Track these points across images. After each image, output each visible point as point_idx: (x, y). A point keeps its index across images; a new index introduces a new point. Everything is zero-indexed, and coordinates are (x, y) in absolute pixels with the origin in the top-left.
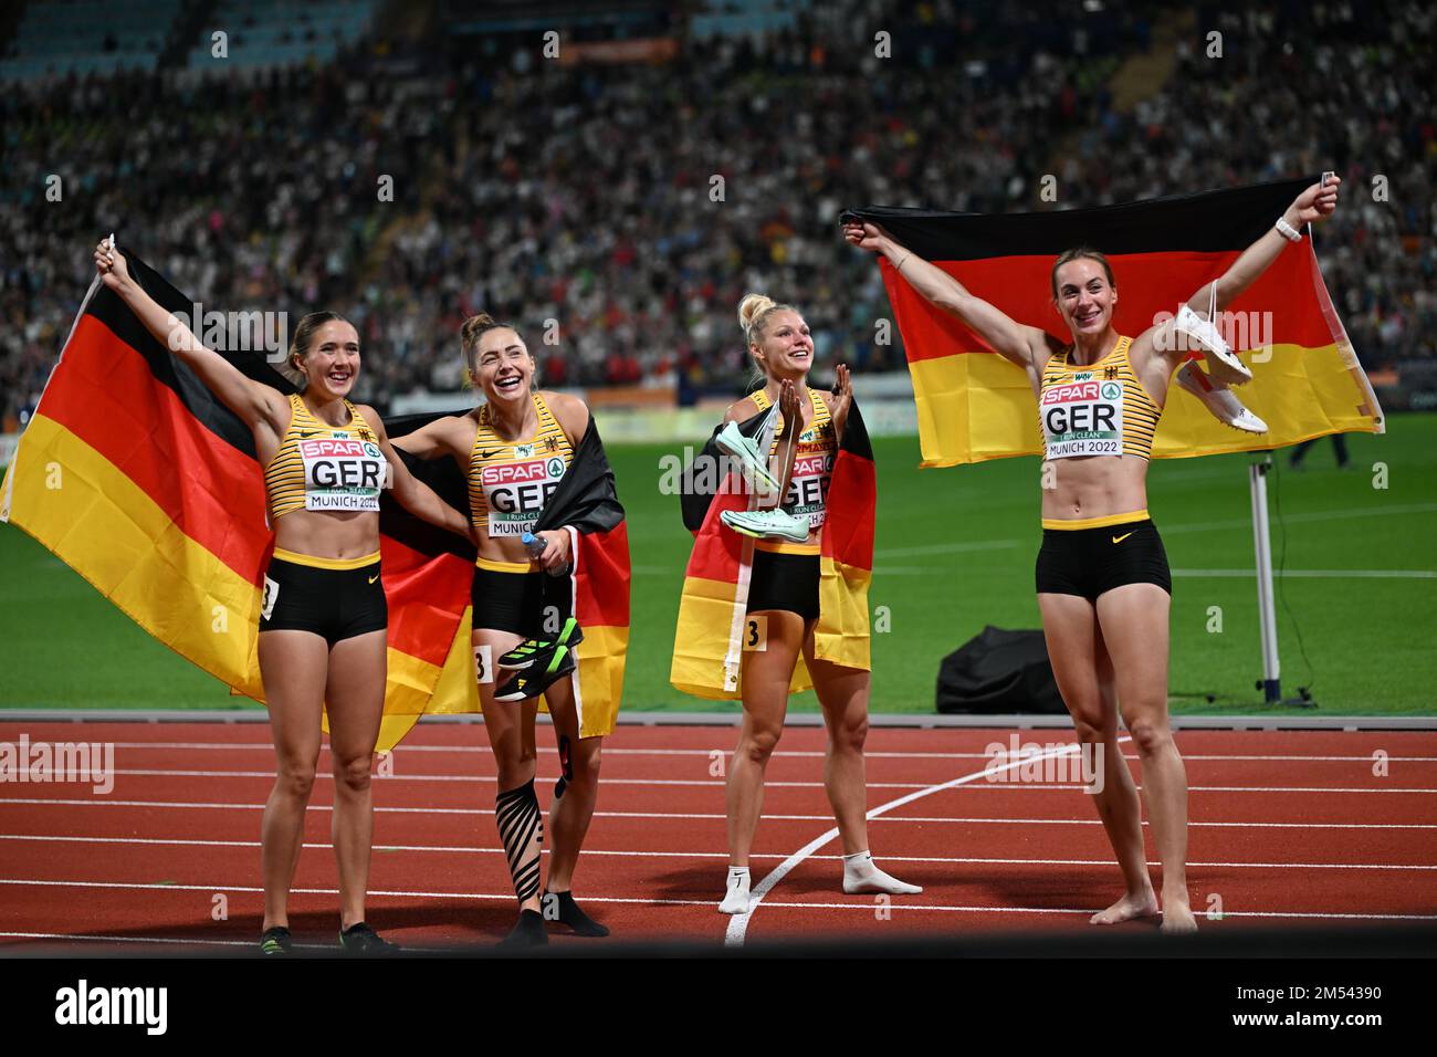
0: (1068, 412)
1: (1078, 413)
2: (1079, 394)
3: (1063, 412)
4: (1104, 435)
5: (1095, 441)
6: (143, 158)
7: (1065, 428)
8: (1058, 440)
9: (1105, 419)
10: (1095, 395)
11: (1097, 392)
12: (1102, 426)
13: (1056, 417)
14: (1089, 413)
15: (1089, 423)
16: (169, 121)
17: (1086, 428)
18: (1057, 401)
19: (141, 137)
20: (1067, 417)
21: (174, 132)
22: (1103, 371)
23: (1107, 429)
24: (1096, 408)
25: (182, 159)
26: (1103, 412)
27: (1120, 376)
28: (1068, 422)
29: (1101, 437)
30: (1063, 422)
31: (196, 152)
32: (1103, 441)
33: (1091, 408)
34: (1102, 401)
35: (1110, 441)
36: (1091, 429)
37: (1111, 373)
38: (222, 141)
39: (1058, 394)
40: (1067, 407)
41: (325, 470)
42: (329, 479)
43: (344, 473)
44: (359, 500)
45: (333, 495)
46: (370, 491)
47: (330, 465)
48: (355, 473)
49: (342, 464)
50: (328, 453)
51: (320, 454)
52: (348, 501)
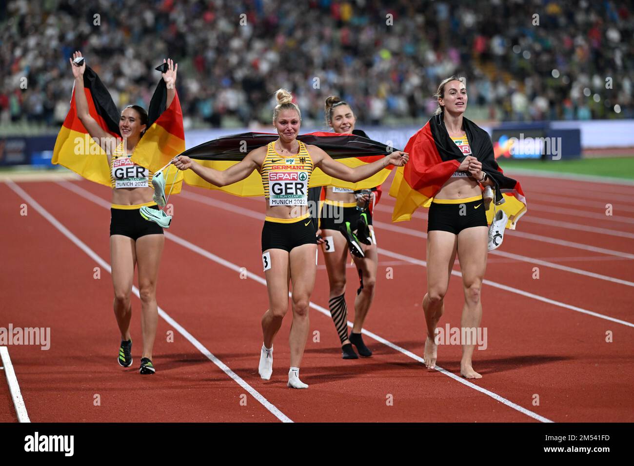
41: (119, 172)
42: (121, 176)
43: (127, 172)
44: (134, 183)
45: (124, 182)
46: (141, 179)
47: (122, 170)
48: (133, 172)
49: (127, 169)
50: (123, 164)
51: (119, 165)
52: (129, 184)
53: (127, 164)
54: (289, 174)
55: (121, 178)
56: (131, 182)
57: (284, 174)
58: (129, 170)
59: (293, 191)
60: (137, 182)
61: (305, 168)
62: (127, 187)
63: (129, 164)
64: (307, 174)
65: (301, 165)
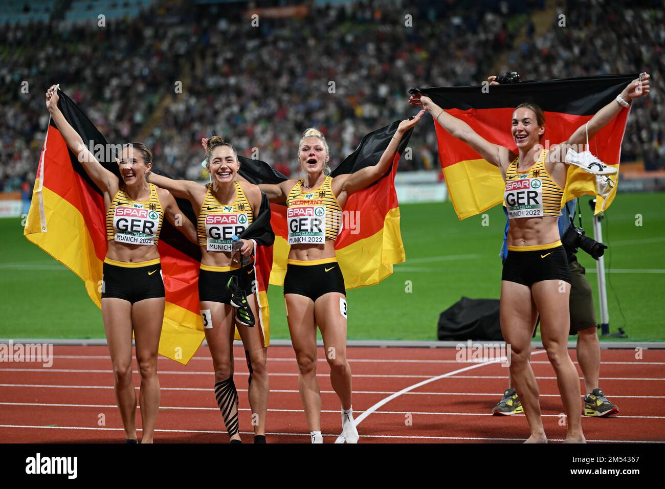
0: (516, 195)
1: (520, 196)
2: (520, 186)
3: (513, 195)
4: (533, 207)
5: (529, 210)
6: (43, 65)
7: (515, 204)
8: (512, 209)
9: (533, 198)
10: (528, 186)
11: (529, 185)
12: (532, 202)
13: (511, 197)
14: (525, 195)
15: (525, 201)
16: (56, 47)
17: (524, 204)
18: (511, 190)
19: (42, 55)
20: (515, 198)
21: (59, 52)
22: (532, 173)
23: (535, 204)
24: (529, 193)
25: (62, 66)
26: (532, 195)
27: (541, 175)
28: (516, 200)
29: (532, 208)
30: (513, 200)
31: (69, 63)
32: (533, 210)
33: (526, 193)
34: (531, 189)
35: (536, 209)
36: (526, 204)
37: (536, 174)
38: (83, 57)
39: (511, 185)
40: (515, 192)
41: (122, 223)
42: (125, 228)
43: (133, 225)
44: (138, 239)
45: (127, 236)
46: (148, 235)
47: (127, 221)
48: (139, 226)
49: (133, 221)
50: (128, 215)
51: (123, 215)
52: (132, 240)
53: (133, 215)
54: (304, 209)
55: (124, 231)
56: (136, 238)
57: (300, 208)
58: (135, 223)
59: (308, 227)
60: (143, 238)
61: (323, 202)
62: (130, 242)
63: (136, 216)
64: (325, 209)
65: (320, 199)
